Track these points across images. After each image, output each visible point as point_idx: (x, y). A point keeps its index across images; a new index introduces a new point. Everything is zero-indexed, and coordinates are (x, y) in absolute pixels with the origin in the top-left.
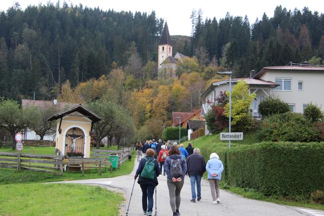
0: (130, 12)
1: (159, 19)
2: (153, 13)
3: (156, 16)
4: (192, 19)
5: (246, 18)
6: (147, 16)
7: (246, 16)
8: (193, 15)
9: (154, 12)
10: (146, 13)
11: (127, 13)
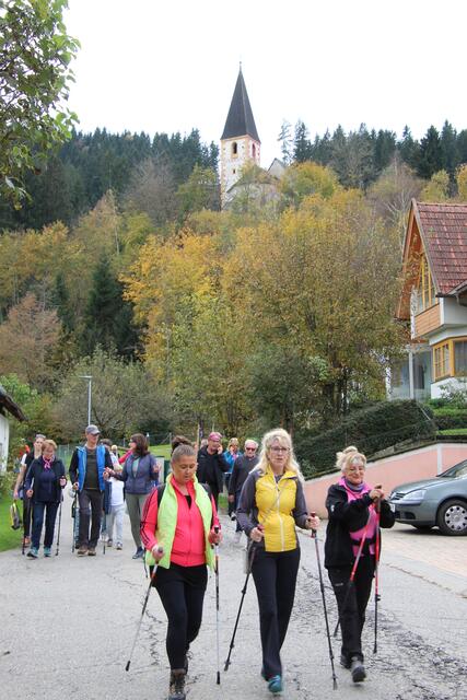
0: (143, 134)
1: (208, 145)
2: (195, 135)
3: (201, 141)
4: (282, 141)
5: (405, 133)
6: (182, 140)
7: (406, 129)
8: (283, 133)
9: (197, 131)
10: (178, 135)
11: (135, 135)
